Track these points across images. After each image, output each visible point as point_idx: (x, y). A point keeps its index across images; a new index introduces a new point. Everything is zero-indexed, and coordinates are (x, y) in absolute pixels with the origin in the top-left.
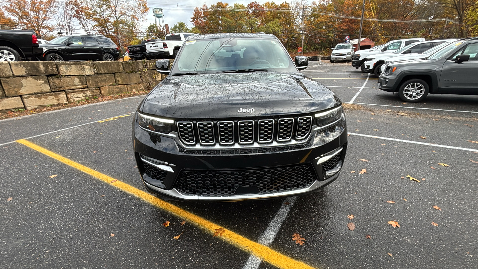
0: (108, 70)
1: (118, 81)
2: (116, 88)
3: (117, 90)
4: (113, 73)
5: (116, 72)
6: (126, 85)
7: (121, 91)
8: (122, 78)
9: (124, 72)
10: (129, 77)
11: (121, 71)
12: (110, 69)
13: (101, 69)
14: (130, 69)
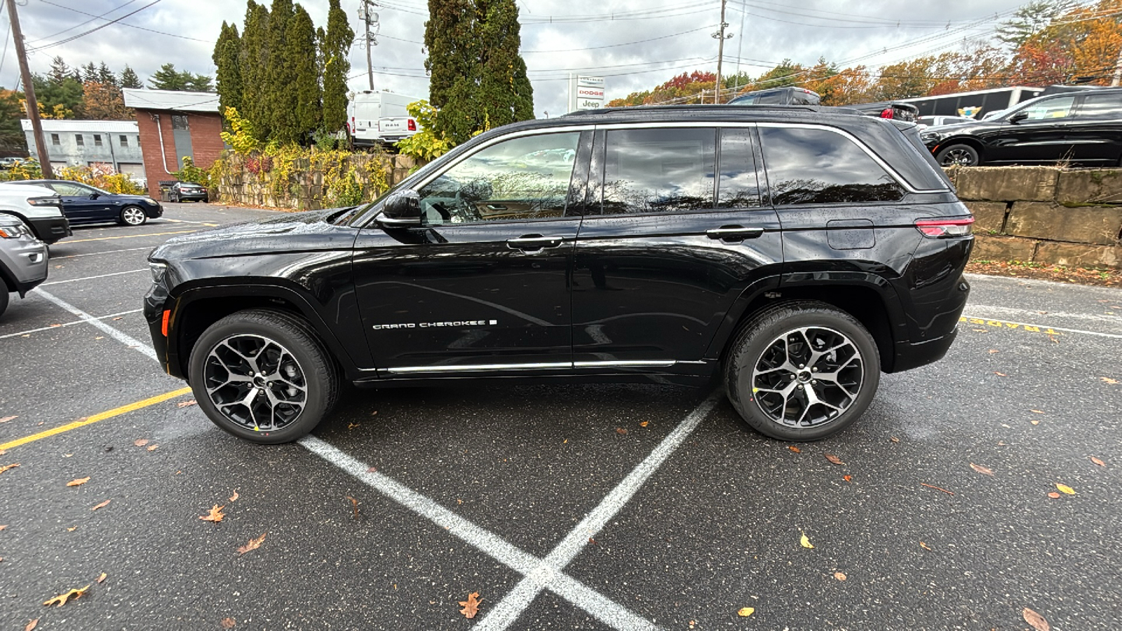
0: (994, 193)
1: (1014, 225)
2: (994, 242)
3: (993, 248)
4: (1005, 201)
5: (1019, 200)
6: (1034, 242)
7: (1005, 255)
8: (1034, 217)
9: (1055, 201)
10: (1066, 218)
11: (1041, 197)
12: (1002, 190)
13: (972, 186)
14: (1087, 195)
